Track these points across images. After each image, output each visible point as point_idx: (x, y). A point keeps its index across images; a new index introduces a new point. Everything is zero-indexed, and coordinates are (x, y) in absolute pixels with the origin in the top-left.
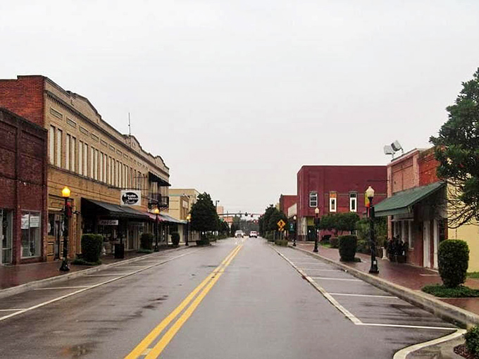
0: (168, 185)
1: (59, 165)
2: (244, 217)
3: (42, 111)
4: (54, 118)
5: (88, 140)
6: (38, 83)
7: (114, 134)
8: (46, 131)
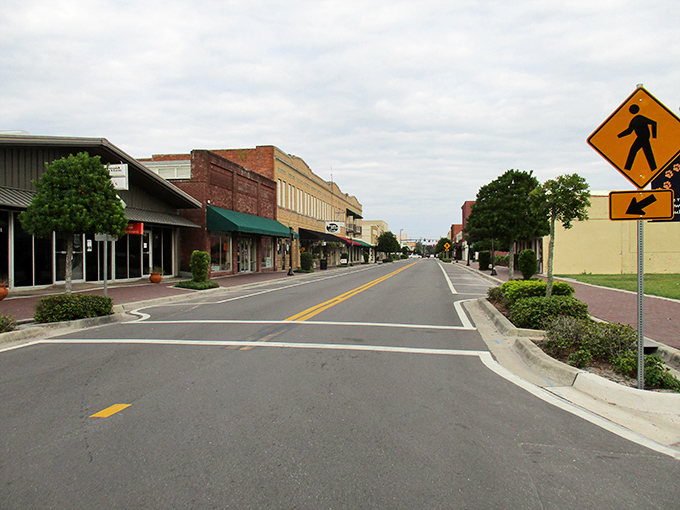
0: (361, 218)
1: (284, 206)
2: (424, 243)
3: (272, 169)
4: (279, 174)
5: (303, 187)
6: (270, 151)
7: (321, 183)
8: (276, 183)
